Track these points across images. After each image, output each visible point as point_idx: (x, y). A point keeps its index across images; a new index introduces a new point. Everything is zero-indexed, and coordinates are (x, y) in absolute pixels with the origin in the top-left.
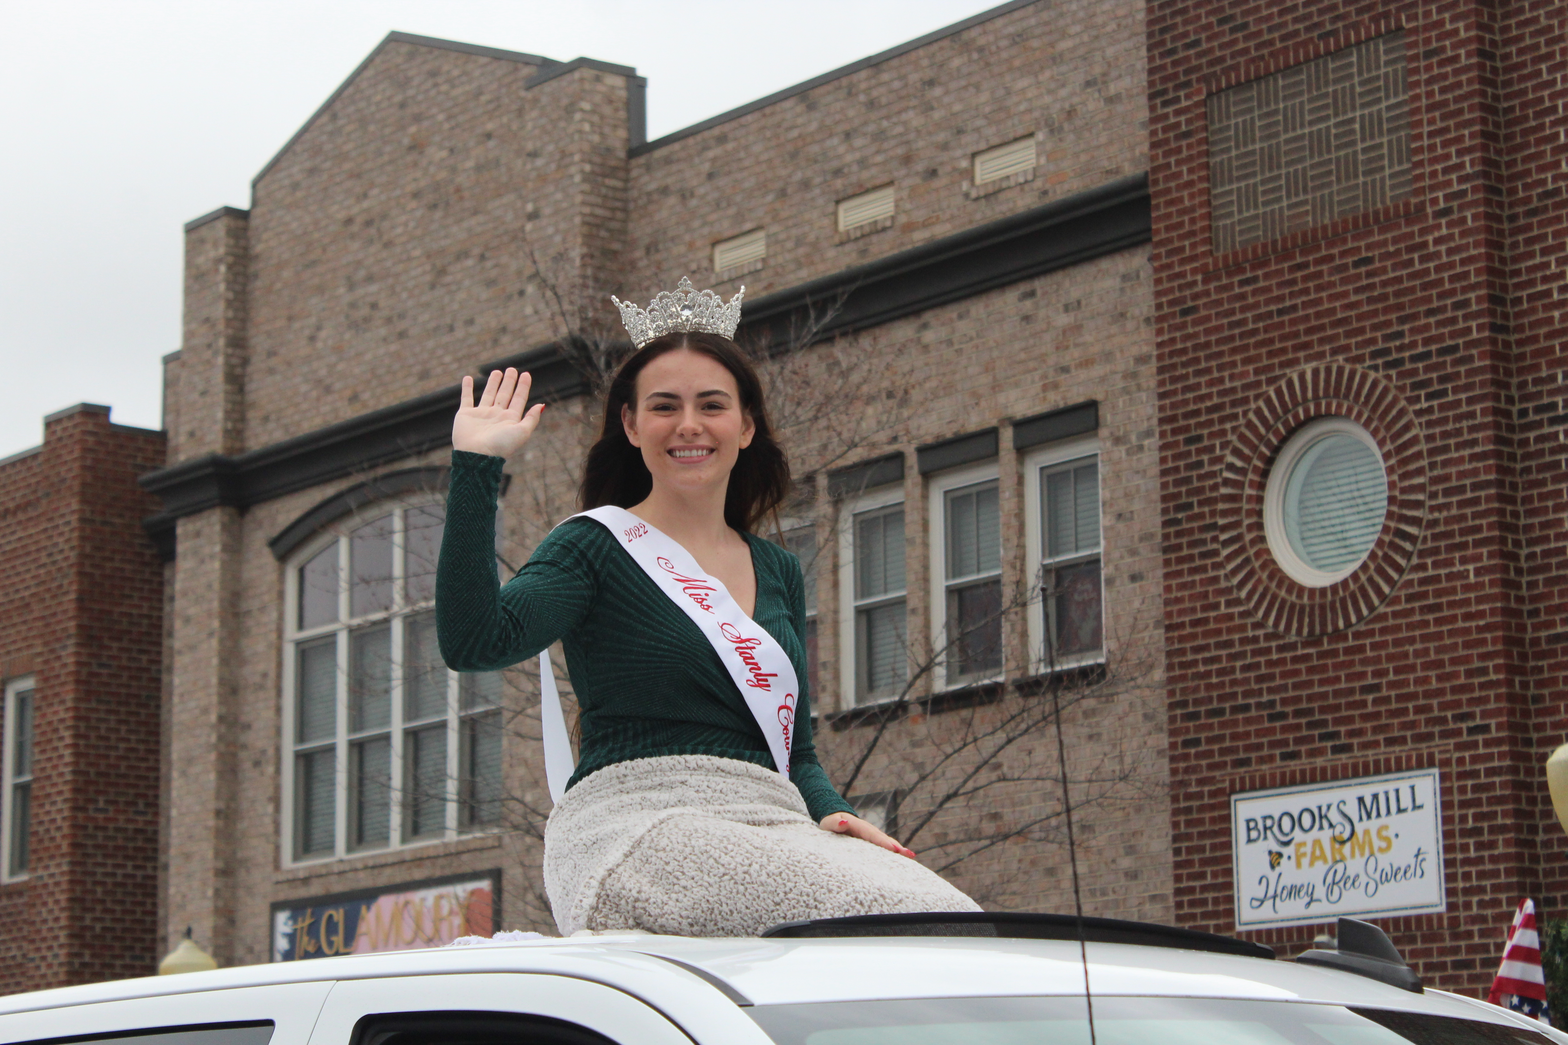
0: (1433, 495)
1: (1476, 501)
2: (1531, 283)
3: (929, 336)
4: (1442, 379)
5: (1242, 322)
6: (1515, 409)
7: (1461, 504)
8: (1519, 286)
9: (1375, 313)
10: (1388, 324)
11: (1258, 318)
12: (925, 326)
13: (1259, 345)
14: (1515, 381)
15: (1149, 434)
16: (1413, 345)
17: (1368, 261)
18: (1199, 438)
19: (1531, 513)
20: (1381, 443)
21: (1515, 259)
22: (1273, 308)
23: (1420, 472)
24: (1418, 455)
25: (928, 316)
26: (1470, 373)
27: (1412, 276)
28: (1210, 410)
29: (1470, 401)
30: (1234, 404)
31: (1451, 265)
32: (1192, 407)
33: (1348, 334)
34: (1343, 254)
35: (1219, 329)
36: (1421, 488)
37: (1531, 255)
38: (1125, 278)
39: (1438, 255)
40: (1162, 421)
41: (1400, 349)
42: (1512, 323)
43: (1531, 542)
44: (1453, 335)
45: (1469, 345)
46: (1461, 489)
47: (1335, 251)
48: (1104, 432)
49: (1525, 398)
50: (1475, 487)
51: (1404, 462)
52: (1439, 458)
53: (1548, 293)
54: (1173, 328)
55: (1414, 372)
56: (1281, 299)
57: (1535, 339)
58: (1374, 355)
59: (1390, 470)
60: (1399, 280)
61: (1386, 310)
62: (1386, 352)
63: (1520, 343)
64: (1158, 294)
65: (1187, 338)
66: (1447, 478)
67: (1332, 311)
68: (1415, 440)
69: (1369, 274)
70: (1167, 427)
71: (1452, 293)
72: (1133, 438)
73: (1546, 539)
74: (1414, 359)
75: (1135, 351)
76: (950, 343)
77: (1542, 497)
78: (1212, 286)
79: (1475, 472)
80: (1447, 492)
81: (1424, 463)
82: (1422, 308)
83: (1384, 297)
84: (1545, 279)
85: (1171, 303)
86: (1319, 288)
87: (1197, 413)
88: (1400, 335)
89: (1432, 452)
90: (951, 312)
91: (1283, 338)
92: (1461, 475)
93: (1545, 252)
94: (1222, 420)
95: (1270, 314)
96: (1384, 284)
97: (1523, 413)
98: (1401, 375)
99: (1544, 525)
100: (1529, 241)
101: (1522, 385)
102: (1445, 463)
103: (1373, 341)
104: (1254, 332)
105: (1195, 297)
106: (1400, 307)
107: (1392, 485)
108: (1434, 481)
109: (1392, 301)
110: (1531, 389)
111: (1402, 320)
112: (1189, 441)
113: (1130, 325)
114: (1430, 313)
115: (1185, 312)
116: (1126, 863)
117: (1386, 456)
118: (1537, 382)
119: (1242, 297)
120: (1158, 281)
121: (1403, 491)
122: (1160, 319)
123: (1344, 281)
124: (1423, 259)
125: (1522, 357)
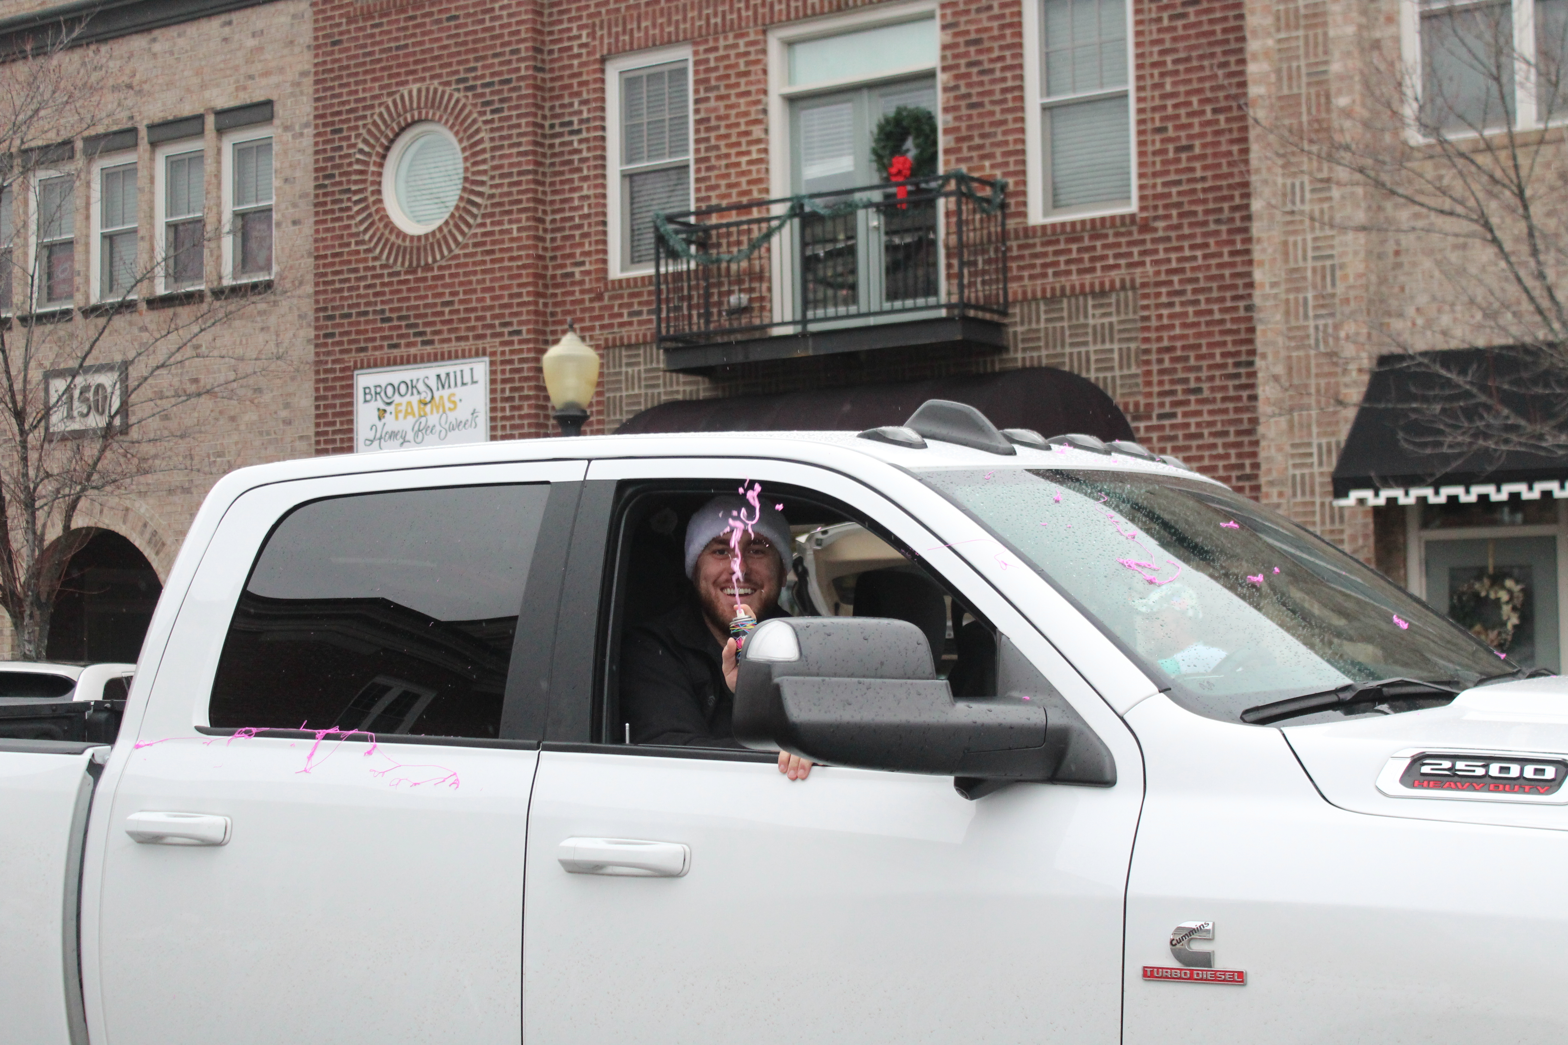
0: (493, 178)
1: (518, 183)
2: (560, 40)
3: (157, 47)
4: (502, 101)
5: (371, 53)
6: (547, 124)
7: (511, 184)
8: (553, 42)
9: (459, 53)
10: (467, 61)
11: (382, 51)
12: (154, 40)
13: (383, 69)
14: (548, 105)
15: (306, 125)
16: (483, 76)
17: (456, 17)
18: (340, 131)
19: (554, 192)
20: (461, 141)
21: (552, 24)
22: (393, 45)
23: (484, 161)
24: (484, 151)
25: (157, 33)
26: (520, 97)
27: (485, 30)
28: (350, 111)
29: (519, 116)
30: (365, 108)
31: (509, 25)
32: (336, 109)
33: (442, 66)
34: (440, 11)
35: (356, 56)
36: (485, 172)
37: (560, 22)
38: (294, 16)
39: (500, 17)
40: (316, 117)
41: (475, 78)
42: (547, 67)
43: (554, 212)
44: (510, 71)
45: (520, 79)
46: (510, 175)
47: (435, 9)
48: (276, 122)
49: (554, 116)
50: (520, 173)
51: (475, 154)
52: (498, 153)
53: (570, 48)
54: (325, 54)
55: (483, 95)
56: (397, 39)
57: (561, 78)
58: (459, 81)
59: (466, 159)
60: (475, 32)
61: (467, 52)
62: (465, 80)
63: (552, 80)
64: (316, 30)
65: (334, 61)
66: (501, 167)
67: (431, 50)
68: (481, 141)
69: (457, 27)
70: (320, 122)
71: (509, 43)
72: (297, 128)
73: (562, 210)
74: (485, 85)
75: (299, 68)
76: (172, 53)
77: (562, 182)
78: (353, 26)
79: (519, 164)
80: (502, 176)
81: (487, 156)
82: (490, 52)
83: (465, 43)
84: (570, 39)
85: (325, 37)
86: (424, 34)
87: (339, 113)
88: (474, 69)
89: (493, 149)
90: (173, 31)
91: (399, 66)
92: (511, 165)
93: (570, 20)
94: (357, 119)
95: (390, 49)
96: (467, 34)
97: (552, 126)
98: (475, 96)
99: (563, 201)
100: (561, 12)
101: (552, 108)
102: (502, 157)
103: (457, 72)
104: (379, 61)
105: (341, 33)
106: (475, 50)
107: (466, 169)
108: (494, 168)
109: (470, 46)
110: (558, 111)
111: (477, 59)
112: (334, 132)
113: (297, 50)
114: (495, 55)
115: (334, 44)
116: (284, 414)
117: (464, 150)
118: (562, 106)
119: (372, 36)
120: (316, 21)
121: (474, 173)
122: (317, 47)
123: (440, 30)
124: (492, 19)
125: (552, 89)
